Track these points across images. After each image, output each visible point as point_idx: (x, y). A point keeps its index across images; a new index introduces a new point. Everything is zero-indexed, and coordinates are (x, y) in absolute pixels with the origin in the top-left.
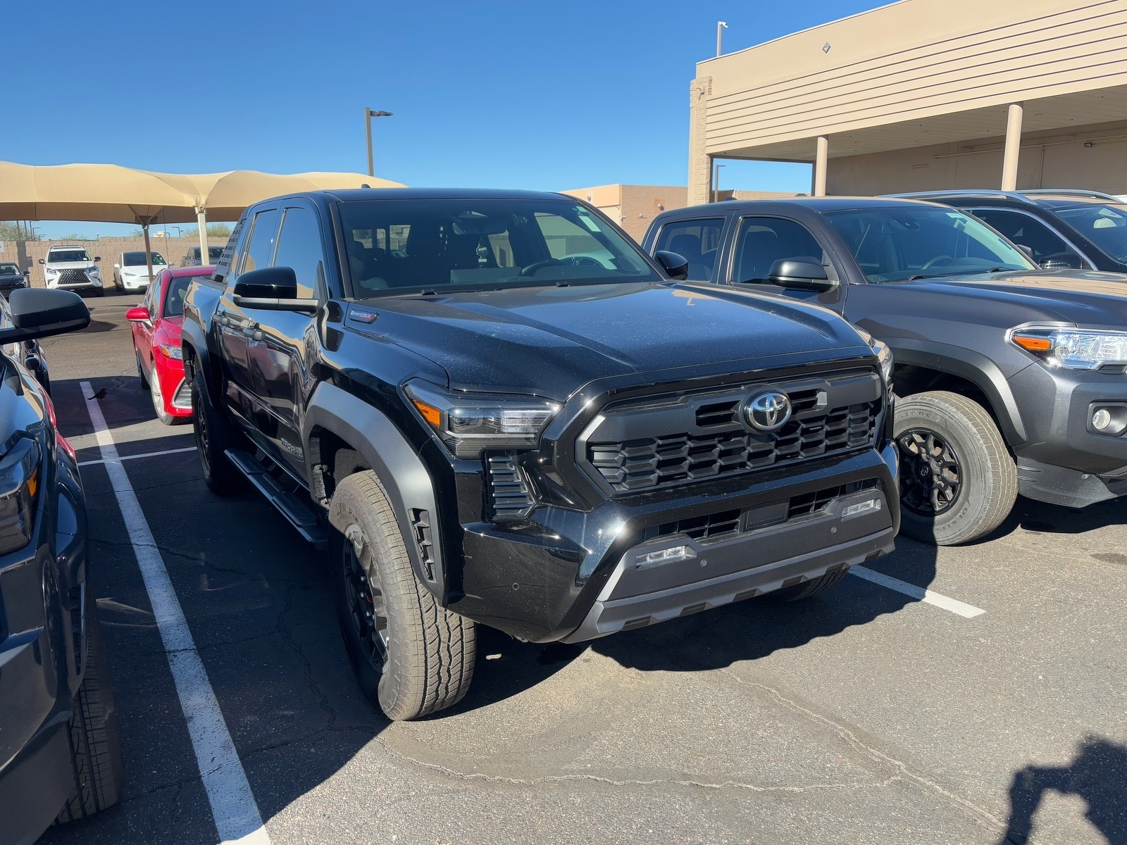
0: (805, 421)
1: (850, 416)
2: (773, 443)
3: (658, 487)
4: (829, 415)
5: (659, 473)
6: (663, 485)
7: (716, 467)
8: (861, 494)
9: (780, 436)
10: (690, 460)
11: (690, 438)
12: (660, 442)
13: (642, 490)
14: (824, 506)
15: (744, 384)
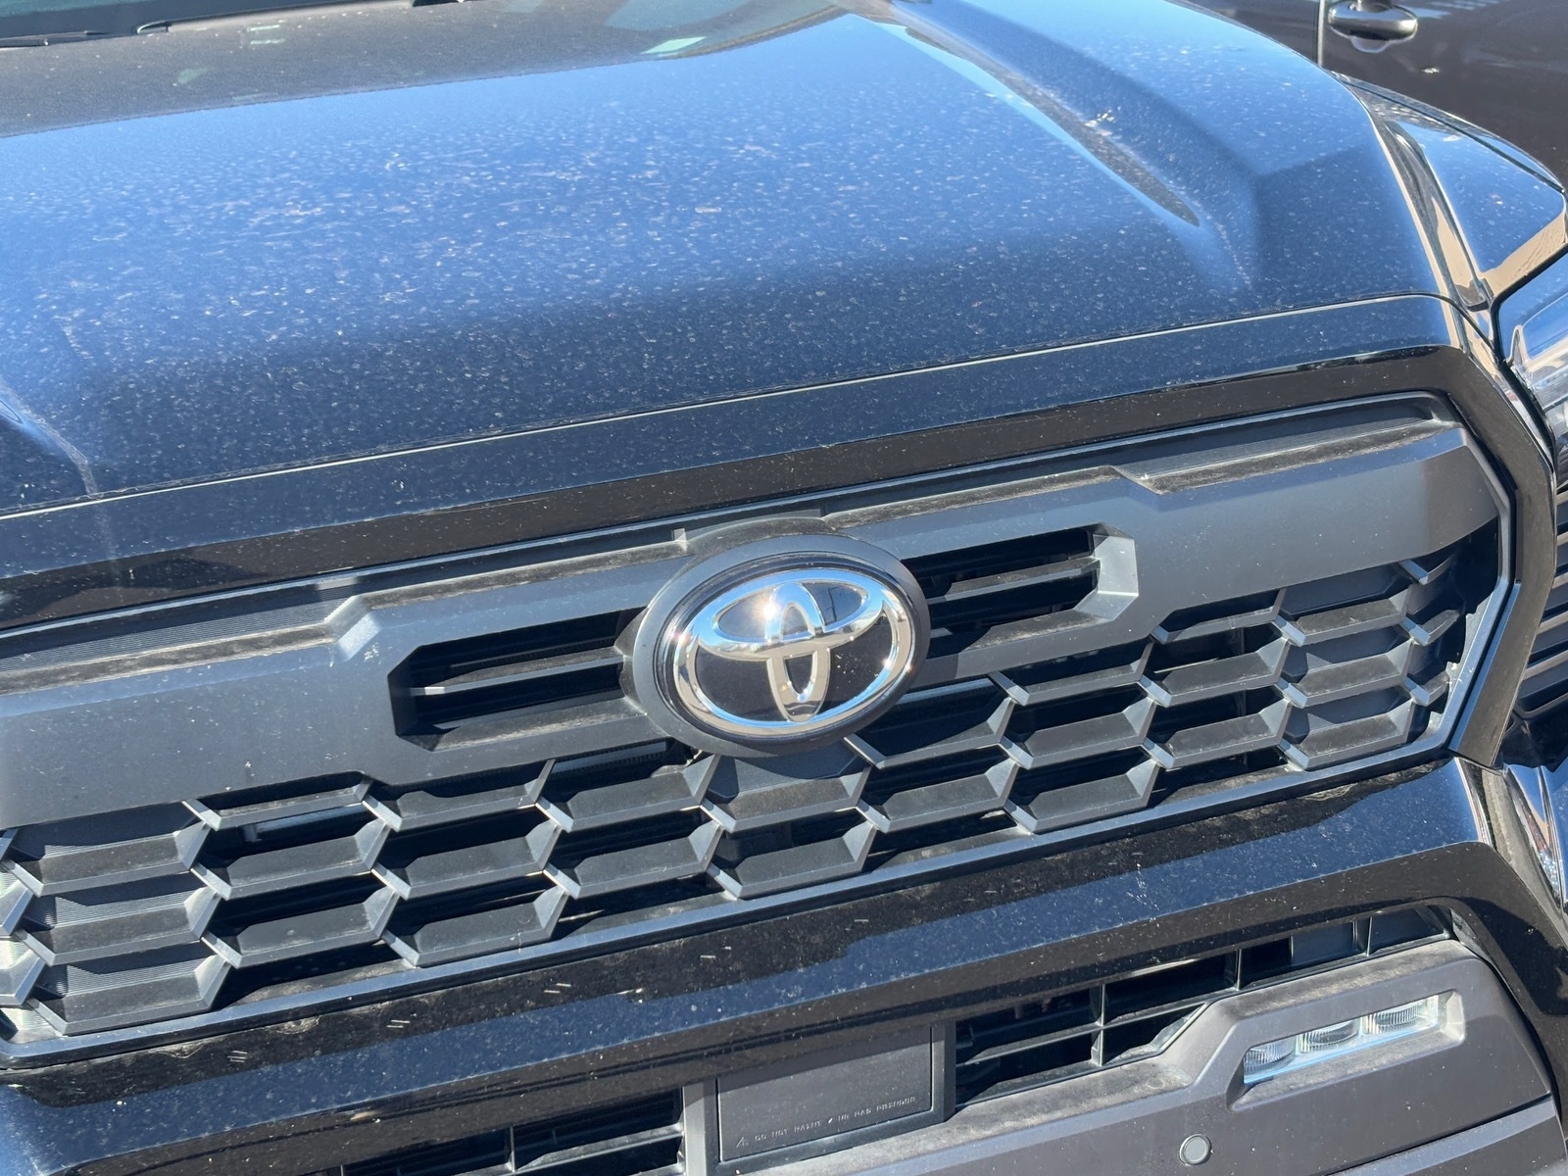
0: (1025, 676)
1: (1292, 633)
2: (852, 783)
3: (229, 1014)
4: (1164, 637)
5: (225, 955)
6: (258, 1003)
7: (547, 906)
8: (1363, 973)
9: (888, 751)
10: (394, 887)
11: (382, 792)
12: (212, 819)
13: (141, 1032)
14: (1167, 1036)
15: (689, 527)
